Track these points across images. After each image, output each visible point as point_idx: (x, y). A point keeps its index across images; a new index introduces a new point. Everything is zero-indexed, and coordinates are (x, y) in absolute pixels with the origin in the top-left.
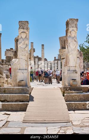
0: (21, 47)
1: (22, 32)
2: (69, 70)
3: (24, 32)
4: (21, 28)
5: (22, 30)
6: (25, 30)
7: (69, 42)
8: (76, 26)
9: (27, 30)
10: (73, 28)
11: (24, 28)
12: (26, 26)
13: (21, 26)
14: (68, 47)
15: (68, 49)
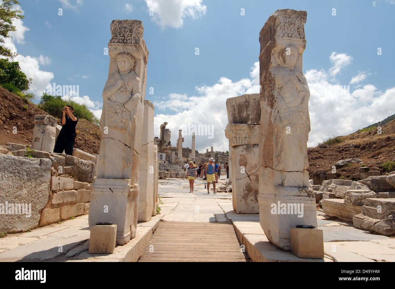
0: (113, 98)
1: (119, 54)
2: (282, 185)
3: (128, 53)
4: (119, 42)
5: (120, 48)
6: (130, 49)
7: (277, 83)
8: (299, 34)
9: (137, 46)
10: (289, 38)
11: (127, 41)
12: (133, 35)
13: (119, 36)
14: (274, 102)
15: (276, 109)
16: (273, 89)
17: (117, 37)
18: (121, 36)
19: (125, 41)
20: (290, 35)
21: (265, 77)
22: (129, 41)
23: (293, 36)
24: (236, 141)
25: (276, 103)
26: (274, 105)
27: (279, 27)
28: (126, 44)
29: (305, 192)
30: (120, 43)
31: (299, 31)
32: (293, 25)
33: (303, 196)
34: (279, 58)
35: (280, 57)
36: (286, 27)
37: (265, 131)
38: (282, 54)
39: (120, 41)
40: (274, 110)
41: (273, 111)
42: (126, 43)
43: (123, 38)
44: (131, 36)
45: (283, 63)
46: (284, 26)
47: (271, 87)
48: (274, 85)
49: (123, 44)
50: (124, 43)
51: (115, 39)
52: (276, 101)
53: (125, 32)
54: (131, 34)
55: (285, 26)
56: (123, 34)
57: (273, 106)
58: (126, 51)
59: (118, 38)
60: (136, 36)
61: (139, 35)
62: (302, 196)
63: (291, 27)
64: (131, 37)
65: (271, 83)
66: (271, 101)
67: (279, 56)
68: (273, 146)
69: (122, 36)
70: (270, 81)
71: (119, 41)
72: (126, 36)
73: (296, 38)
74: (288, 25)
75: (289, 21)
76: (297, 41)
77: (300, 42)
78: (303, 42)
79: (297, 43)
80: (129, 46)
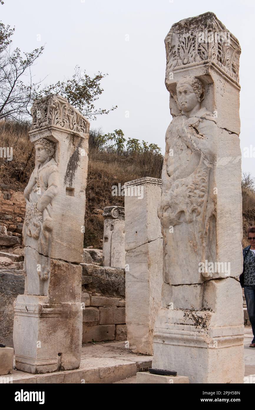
0: (30, 198)
3: (43, 139)
5: (38, 134)
6: (45, 133)
8: (200, 54)
9: (49, 128)
20: (186, 61)
22: (43, 124)
23: (191, 60)
29: (191, 317)
31: (201, 48)
32: (192, 42)
33: (189, 325)
42: (42, 127)
43: (40, 122)
46: (178, 49)
51: (34, 125)
54: (47, 113)
55: (180, 47)
59: (37, 123)
60: (50, 115)
61: (53, 112)
62: (187, 324)
63: (190, 46)
64: (46, 117)
69: (39, 119)
71: (37, 126)
72: (42, 117)
73: (194, 63)
74: (184, 46)
75: (185, 38)
76: (194, 67)
77: (201, 67)
78: (204, 65)
79: (195, 70)
80: (43, 130)
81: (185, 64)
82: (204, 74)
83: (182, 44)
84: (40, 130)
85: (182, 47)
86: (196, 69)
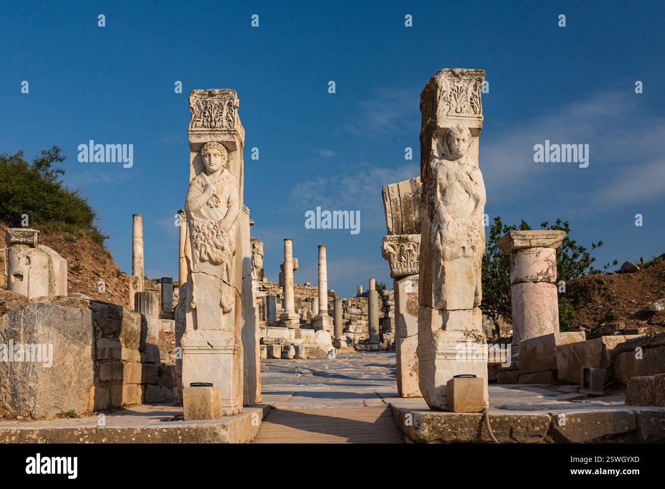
0: (203, 213)
1: (205, 145)
2: (444, 329)
3: (218, 143)
4: (203, 126)
5: (206, 135)
6: (221, 136)
8: (473, 107)
9: (231, 131)
10: (457, 114)
11: (216, 124)
12: (224, 114)
13: (202, 116)
14: (434, 213)
15: (436, 223)
16: (433, 193)
17: (200, 118)
18: (205, 117)
19: (213, 124)
20: (459, 110)
21: (426, 172)
22: (218, 124)
23: (464, 110)
24: (400, 267)
25: (436, 214)
26: (434, 217)
27: (442, 98)
28: (214, 129)
30: (205, 127)
31: (473, 102)
32: (464, 93)
34: (443, 144)
35: (445, 143)
36: (453, 97)
37: (425, 255)
38: (447, 139)
39: (205, 124)
40: (434, 224)
41: (433, 226)
42: (215, 127)
43: (209, 120)
44: (222, 115)
45: (448, 152)
46: (450, 96)
47: (431, 189)
48: (436, 187)
49: (211, 129)
50: (211, 127)
51: (198, 121)
52: (436, 212)
53: (212, 110)
54: (220, 111)
55: (452, 95)
56: (209, 112)
57: (433, 219)
58: (215, 139)
59: (202, 120)
60: (229, 115)
61: (233, 113)
63: (461, 96)
64: (221, 117)
65: (431, 184)
66: (431, 211)
67: (443, 141)
68: (432, 275)
69: (208, 117)
70: (430, 180)
71: (203, 124)
72: (213, 116)
73: (467, 114)
74: (457, 94)
75: (458, 87)
76: (469, 118)
77: (474, 120)
78: (478, 119)
79: (469, 122)
80: (219, 132)
81: (458, 113)
82: (478, 127)
83: (454, 92)
84: (212, 131)
85: (454, 95)
86: (470, 120)
